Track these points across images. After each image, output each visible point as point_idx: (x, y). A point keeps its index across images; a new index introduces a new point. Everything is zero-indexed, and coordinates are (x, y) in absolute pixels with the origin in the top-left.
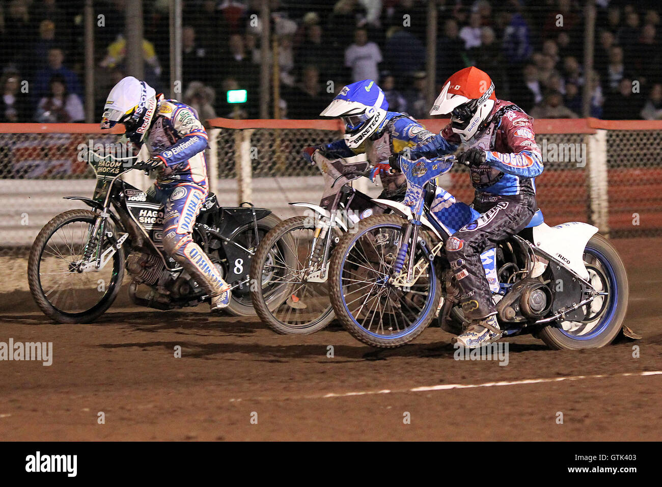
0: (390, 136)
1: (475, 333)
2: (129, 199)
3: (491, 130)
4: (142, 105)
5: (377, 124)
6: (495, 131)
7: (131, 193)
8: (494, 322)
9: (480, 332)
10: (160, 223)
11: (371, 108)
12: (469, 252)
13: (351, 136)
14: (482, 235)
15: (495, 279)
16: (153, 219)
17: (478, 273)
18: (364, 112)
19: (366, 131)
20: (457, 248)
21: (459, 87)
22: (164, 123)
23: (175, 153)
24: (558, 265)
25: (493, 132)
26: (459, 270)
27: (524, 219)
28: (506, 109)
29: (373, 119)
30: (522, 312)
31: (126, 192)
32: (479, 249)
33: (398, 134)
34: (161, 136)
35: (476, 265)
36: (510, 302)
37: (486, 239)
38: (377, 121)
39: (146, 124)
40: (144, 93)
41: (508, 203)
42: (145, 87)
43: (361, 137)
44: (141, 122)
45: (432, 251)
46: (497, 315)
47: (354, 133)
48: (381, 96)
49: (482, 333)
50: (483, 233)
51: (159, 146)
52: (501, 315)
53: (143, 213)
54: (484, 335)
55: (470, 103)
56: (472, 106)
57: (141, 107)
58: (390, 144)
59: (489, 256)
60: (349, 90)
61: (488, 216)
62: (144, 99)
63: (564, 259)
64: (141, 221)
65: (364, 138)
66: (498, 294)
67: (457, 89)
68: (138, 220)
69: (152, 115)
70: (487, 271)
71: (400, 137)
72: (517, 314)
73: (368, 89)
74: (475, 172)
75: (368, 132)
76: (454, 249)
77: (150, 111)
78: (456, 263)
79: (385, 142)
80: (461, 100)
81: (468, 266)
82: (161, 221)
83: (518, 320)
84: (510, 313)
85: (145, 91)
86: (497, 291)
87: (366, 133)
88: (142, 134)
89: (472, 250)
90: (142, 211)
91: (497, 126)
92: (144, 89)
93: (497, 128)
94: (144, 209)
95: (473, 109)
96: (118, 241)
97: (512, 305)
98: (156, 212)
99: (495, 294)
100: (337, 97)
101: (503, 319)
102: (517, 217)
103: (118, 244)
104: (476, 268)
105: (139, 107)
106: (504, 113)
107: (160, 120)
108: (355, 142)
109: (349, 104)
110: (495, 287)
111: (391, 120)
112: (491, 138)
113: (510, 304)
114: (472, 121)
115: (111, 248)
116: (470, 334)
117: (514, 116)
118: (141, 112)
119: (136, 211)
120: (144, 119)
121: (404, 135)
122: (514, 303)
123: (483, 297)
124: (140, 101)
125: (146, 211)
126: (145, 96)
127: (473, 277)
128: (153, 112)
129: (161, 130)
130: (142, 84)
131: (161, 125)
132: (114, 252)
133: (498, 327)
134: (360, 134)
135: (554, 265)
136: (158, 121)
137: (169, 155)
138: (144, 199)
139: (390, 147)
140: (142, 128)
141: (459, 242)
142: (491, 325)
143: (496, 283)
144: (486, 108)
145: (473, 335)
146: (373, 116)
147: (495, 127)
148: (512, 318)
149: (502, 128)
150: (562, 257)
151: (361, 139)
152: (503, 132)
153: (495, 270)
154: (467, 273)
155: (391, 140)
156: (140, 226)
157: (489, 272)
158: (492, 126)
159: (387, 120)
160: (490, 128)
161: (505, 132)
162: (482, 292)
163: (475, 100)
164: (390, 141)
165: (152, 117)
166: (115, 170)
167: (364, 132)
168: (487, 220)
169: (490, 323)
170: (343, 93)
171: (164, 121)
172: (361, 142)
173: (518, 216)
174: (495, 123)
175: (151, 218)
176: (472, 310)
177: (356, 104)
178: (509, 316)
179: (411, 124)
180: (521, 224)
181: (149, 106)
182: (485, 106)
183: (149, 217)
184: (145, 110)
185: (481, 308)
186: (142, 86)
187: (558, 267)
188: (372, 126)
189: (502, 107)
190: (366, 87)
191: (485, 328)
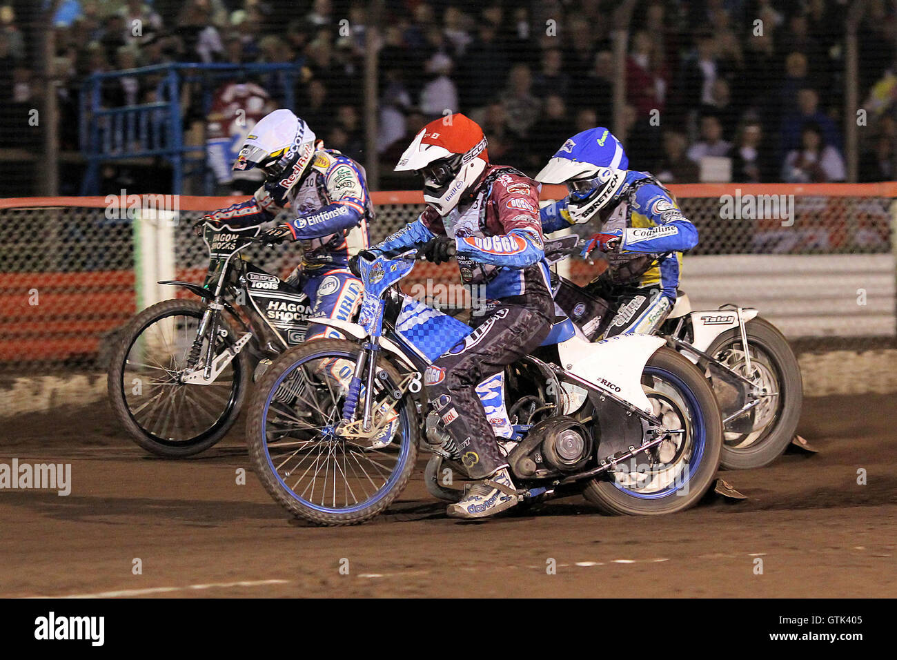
0: (628, 207)
1: (480, 497)
2: (253, 286)
3: (479, 203)
4: (294, 148)
5: (614, 190)
6: (485, 203)
7: (256, 277)
8: (505, 479)
9: (487, 494)
10: (299, 319)
11: (606, 169)
12: (455, 384)
13: (578, 208)
14: (472, 359)
15: (504, 421)
16: (287, 314)
17: (473, 413)
18: (596, 175)
19: (599, 201)
20: (437, 380)
21: (438, 135)
22: (318, 181)
23: (311, 224)
24: (601, 394)
25: (482, 204)
26: (445, 411)
27: (535, 330)
28: (499, 172)
29: (609, 185)
30: (546, 464)
31: (249, 276)
32: (473, 378)
33: (639, 206)
34: (312, 197)
35: (468, 401)
36: (526, 450)
37: (479, 363)
38: (613, 187)
39: (295, 176)
40: (300, 134)
41: (508, 310)
42: (302, 126)
43: (592, 209)
44: (289, 172)
45: (400, 387)
46: (509, 469)
47: (581, 203)
48: (619, 152)
49: (490, 496)
50: (473, 355)
51: (308, 211)
52: (514, 469)
53: (274, 305)
54: (493, 499)
55: (452, 159)
56: (454, 164)
57: (292, 150)
58: (627, 218)
59: (492, 388)
60: (574, 144)
61: (480, 332)
62: (298, 141)
63: (610, 385)
64: (270, 317)
65: (596, 210)
66: (510, 440)
67: (435, 138)
68: (266, 314)
69: (305, 165)
70: (488, 409)
71: (641, 211)
72: (539, 466)
73: (601, 142)
74: (464, 266)
75: (601, 202)
76: (433, 383)
77: (304, 159)
78: (439, 401)
79: (621, 215)
80: (439, 153)
81: (456, 403)
82: (300, 317)
83: (542, 474)
84: (527, 466)
85: (302, 132)
86: (509, 436)
87: (599, 203)
88: (287, 189)
89: (459, 381)
90: (271, 303)
91: (487, 195)
92: (301, 128)
93: (486, 198)
94: (275, 300)
95: (454, 168)
96: (237, 343)
97: (530, 454)
98: (294, 305)
99: (505, 440)
100: (557, 153)
101: (517, 475)
102: (523, 328)
103: (236, 347)
104: (468, 406)
105: (289, 150)
106: (497, 178)
107: (314, 175)
108: (583, 215)
109: (575, 165)
110: (505, 430)
111: (633, 185)
112: (481, 212)
113: (527, 454)
114: (452, 185)
115: (226, 352)
116: (472, 498)
117: (510, 180)
118: (291, 158)
119: (263, 303)
120: (293, 168)
121: (647, 209)
122: (533, 451)
123: (484, 445)
124: (292, 142)
125: (277, 303)
126: (302, 138)
127: (465, 419)
128: (308, 162)
129: (314, 189)
130: (299, 121)
131: (314, 183)
132: (231, 357)
133: (512, 486)
134: (590, 205)
135: (597, 395)
136: (310, 177)
137: (301, 224)
138: (277, 288)
139: (627, 222)
140: (289, 181)
141: (439, 372)
142: (502, 484)
143: (506, 426)
144: (472, 169)
145: (477, 499)
146: (609, 181)
147: (484, 196)
148: (533, 474)
149: (492, 197)
150: (607, 384)
151: (591, 212)
152: (494, 202)
153: (503, 406)
154: (456, 415)
155: (629, 213)
156: (269, 323)
157: (494, 411)
158: (481, 196)
159: (628, 184)
160: (478, 200)
161: (497, 202)
162: (481, 439)
163: (459, 154)
164: (627, 215)
165: (304, 168)
166: (230, 246)
167: (597, 202)
168: (478, 336)
169: (500, 481)
170: (566, 149)
171: (319, 177)
172: (591, 215)
173: (525, 326)
174: (485, 192)
175: (285, 312)
176: (472, 465)
177: (586, 166)
178: (526, 470)
179: (659, 196)
180: (530, 338)
181: (304, 152)
182: (472, 165)
183: (282, 311)
184: (297, 156)
185: (483, 461)
186: (299, 124)
187: (601, 397)
188: (607, 194)
189: (494, 170)
190: (598, 140)
191: (494, 488)
